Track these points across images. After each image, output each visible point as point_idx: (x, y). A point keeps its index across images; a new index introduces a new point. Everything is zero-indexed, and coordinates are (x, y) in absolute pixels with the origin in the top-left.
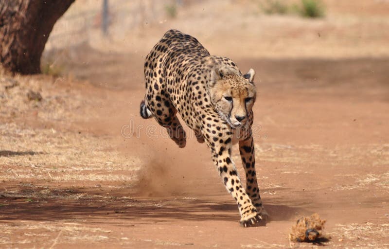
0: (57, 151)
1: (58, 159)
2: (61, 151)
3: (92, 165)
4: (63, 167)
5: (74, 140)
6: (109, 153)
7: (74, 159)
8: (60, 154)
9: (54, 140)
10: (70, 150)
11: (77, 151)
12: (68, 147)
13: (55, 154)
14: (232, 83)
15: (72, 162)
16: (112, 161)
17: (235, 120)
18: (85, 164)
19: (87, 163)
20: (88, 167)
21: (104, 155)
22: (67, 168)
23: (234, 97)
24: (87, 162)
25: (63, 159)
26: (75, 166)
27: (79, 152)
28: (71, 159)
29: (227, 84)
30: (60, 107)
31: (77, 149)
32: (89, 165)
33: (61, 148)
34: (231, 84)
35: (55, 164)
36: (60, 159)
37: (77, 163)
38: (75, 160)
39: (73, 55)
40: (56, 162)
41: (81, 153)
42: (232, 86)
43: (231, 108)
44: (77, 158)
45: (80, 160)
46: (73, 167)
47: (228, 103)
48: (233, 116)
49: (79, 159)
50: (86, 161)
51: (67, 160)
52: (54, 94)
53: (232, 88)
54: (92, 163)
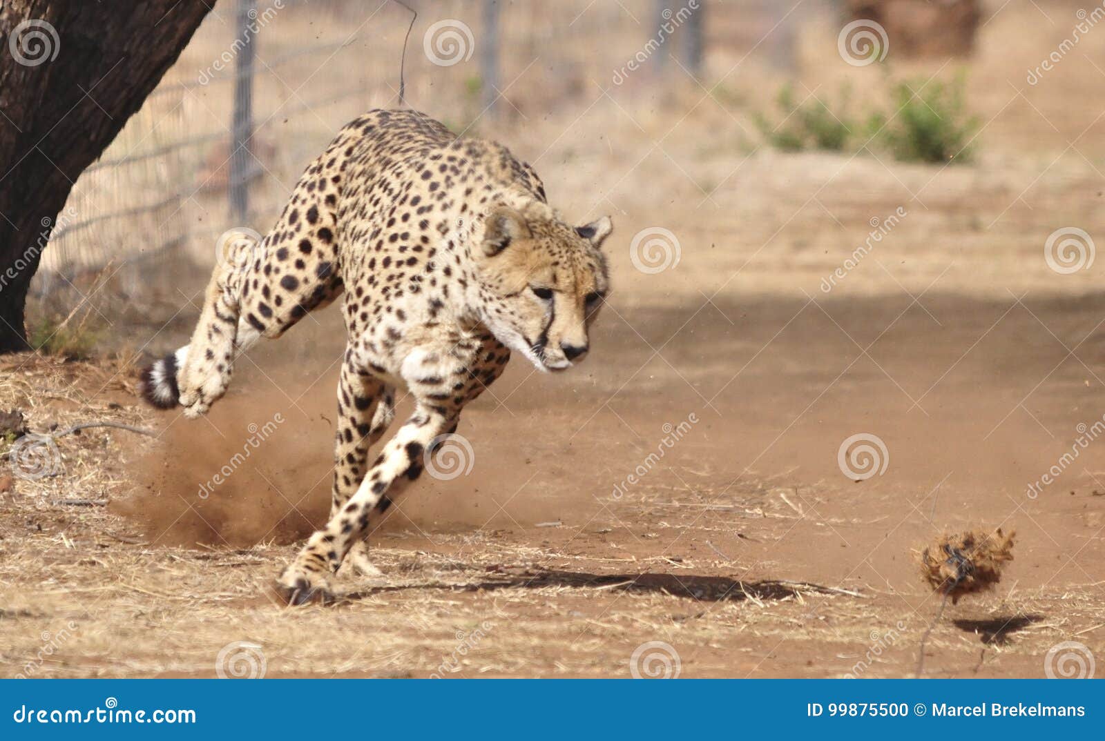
0: (79, 606)
1: (79, 634)
2: (91, 608)
3: (193, 653)
4: (98, 660)
5: (133, 569)
6: (251, 612)
7: (134, 635)
8: (85, 617)
9: (68, 570)
10: (120, 601)
11: (141, 607)
12: (114, 595)
13: (69, 618)
14: (556, 250)
15: (126, 644)
16: (259, 638)
17: (560, 354)
18: (169, 652)
19: (176, 647)
20: (181, 659)
21: (235, 621)
22: (110, 662)
23: (560, 291)
24: (177, 643)
25: (96, 632)
26: (136, 655)
27: (149, 610)
28: (124, 634)
29: (541, 251)
30: (88, 460)
31: (145, 598)
32: (182, 652)
33: (90, 597)
34: (553, 254)
35: (71, 650)
36: (86, 633)
37: (144, 646)
38: (136, 638)
39: (133, 286)
40: (72, 643)
41: (156, 614)
42: (556, 258)
43: (548, 320)
44: (143, 631)
45: (153, 638)
46: (130, 662)
47: (541, 304)
48: (555, 344)
49: (149, 633)
50: (172, 639)
51: (109, 638)
52: (70, 418)
53: (556, 264)
54: (195, 647)
